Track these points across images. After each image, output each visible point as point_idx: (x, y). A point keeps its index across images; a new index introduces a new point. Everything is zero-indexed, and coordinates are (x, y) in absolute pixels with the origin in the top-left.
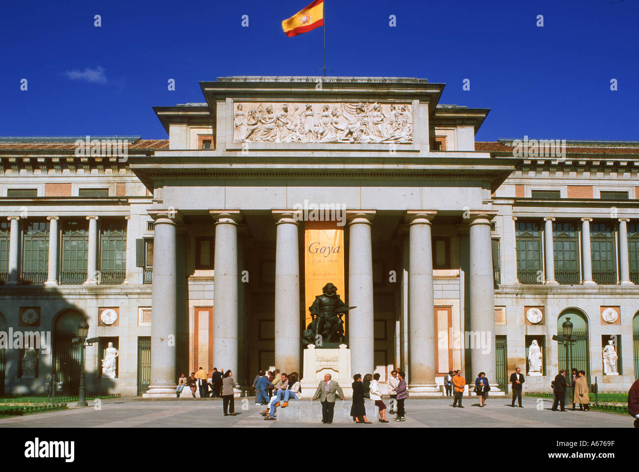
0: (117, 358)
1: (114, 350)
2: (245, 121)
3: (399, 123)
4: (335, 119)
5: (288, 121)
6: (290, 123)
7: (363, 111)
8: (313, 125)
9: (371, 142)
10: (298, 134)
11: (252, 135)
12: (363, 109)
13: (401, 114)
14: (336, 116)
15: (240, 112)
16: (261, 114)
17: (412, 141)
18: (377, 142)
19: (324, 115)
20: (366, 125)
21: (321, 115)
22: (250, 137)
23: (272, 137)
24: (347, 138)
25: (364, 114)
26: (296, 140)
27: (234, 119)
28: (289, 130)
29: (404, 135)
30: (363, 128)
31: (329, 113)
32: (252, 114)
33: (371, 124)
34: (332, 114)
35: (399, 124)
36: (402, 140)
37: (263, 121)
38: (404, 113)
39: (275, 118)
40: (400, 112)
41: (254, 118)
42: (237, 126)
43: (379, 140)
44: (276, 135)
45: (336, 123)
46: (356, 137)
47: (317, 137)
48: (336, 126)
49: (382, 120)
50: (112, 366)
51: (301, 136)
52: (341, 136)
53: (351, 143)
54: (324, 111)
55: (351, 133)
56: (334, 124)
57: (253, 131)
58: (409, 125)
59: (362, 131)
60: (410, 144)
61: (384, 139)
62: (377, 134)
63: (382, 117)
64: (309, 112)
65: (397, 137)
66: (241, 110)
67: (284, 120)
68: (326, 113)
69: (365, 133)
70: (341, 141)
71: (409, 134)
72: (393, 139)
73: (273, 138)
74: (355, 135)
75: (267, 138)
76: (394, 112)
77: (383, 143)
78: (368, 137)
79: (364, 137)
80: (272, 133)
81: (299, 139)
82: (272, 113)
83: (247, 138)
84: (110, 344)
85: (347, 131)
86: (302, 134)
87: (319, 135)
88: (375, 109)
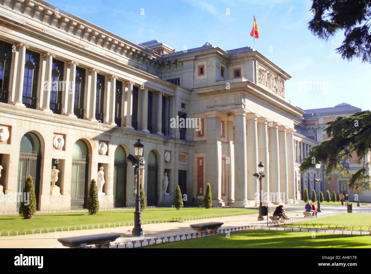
3: (282, 88)
18: (280, 95)
32: (260, 70)
36: (283, 96)
70: (275, 92)
76: (281, 83)
84: (166, 173)
87: (271, 87)
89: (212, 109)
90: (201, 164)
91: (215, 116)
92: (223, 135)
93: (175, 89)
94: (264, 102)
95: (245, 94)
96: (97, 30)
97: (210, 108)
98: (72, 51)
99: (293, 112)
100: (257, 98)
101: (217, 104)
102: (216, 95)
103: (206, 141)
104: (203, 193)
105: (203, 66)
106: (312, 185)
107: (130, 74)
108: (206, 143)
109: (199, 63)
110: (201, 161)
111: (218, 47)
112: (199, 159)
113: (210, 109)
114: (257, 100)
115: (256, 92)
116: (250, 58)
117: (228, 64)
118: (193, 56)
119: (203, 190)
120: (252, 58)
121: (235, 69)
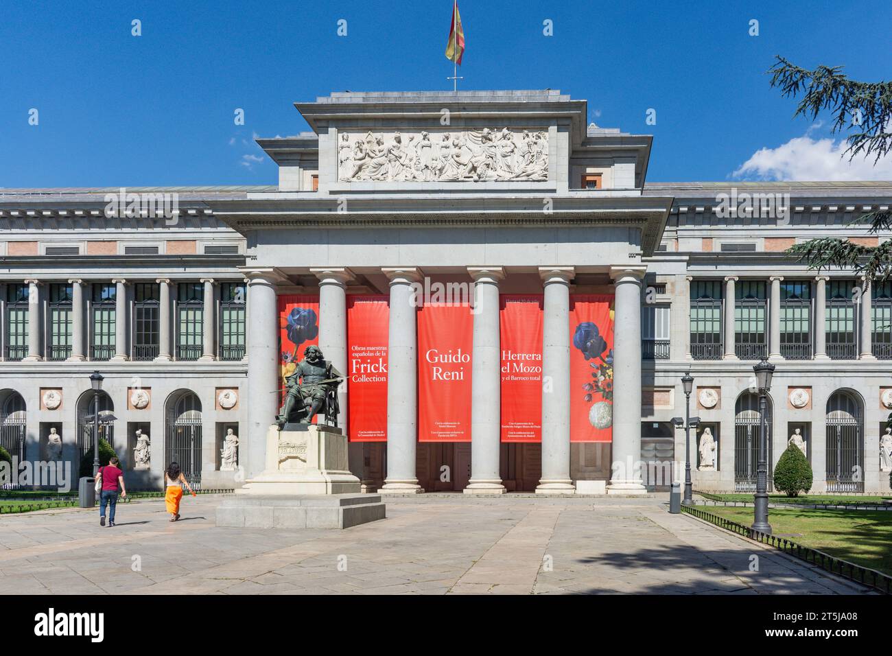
0: (237, 447)
1: (234, 438)
2: (352, 155)
3: (532, 154)
4: (457, 150)
5: (401, 154)
6: (404, 156)
7: (490, 140)
8: (430, 159)
9: (499, 180)
10: (413, 170)
11: (359, 173)
12: (489, 136)
13: (536, 143)
14: (457, 148)
15: (345, 143)
16: (369, 145)
17: (546, 177)
18: (506, 179)
19: (444, 145)
20: (492, 157)
21: (441, 145)
22: (357, 175)
23: (382, 175)
24: (470, 175)
25: (491, 143)
26: (410, 177)
27: (338, 153)
28: (403, 165)
29: (536, 169)
30: (490, 161)
31: (449, 143)
32: (359, 146)
33: (499, 156)
34: (453, 145)
35: (533, 156)
36: (534, 177)
37: (372, 155)
38: (539, 141)
39: (385, 152)
40: (534, 140)
41: (361, 150)
42: (342, 162)
43: (508, 176)
44: (387, 172)
45: (457, 156)
46: (479, 173)
47: (435, 174)
48: (457, 159)
49: (513, 151)
50: (232, 456)
51: (417, 174)
52: (463, 172)
53: (475, 181)
54: (443, 141)
55: (474, 169)
56: (455, 156)
57: (360, 168)
58: (544, 157)
59: (488, 165)
60: (545, 181)
61: (514, 175)
62: (506, 169)
63: (513, 146)
64: (426, 142)
65: (529, 172)
66: (347, 141)
67: (395, 152)
68: (446, 143)
69: (492, 169)
70: (463, 179)
71: (543, 168)
72: (524, 176)
73: (384, 176)
74: (479, 170)
75: (378, 176)
76: (527, 140)
77: (513, 181)
78: (495, 173)
79: (490, 172)
80: (383, 170)
81: (414, 177)
82: (383, 144)
83: (353, 177)
84: (230, 431)
85: (470, 166)
86: (417, 170)
87: (437, 172)
88: (504, 137)
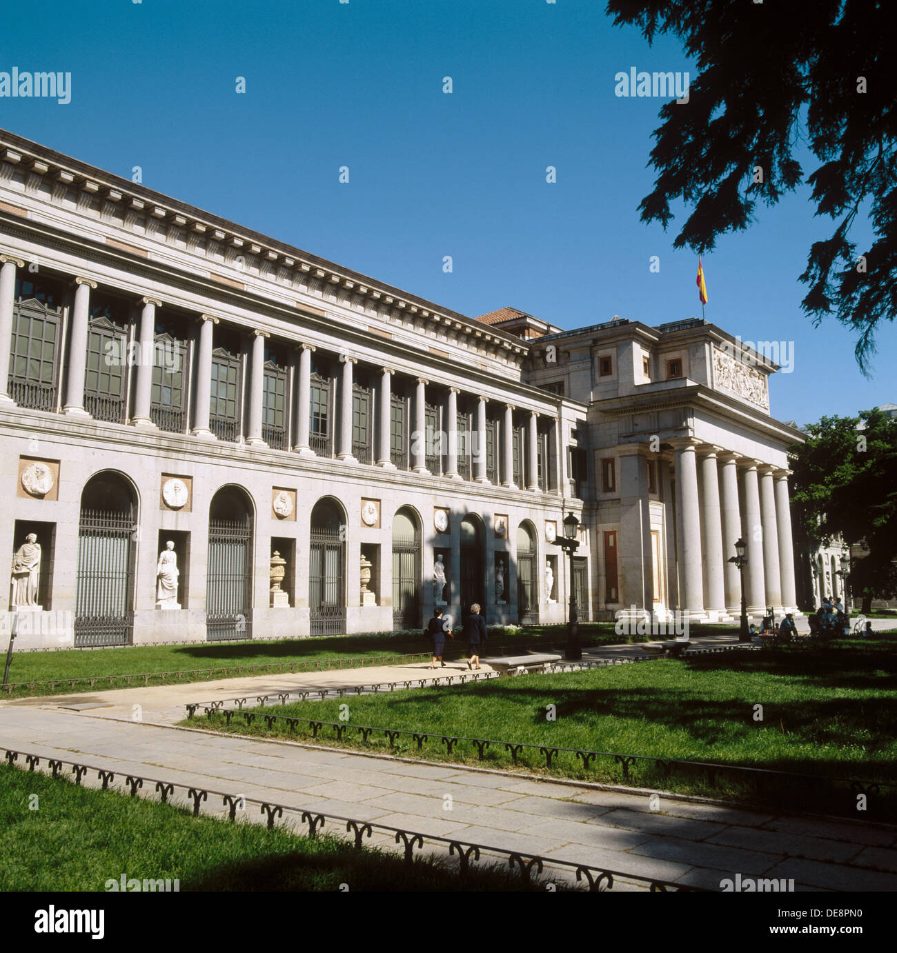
7: (751, 375)
25: (752, 378)
27: (713, 362)
36: (765, 406)
38: (763, 383)
49: (759, 386)
52: (748, 394)
63: (759, 383)
70: (748, 399)
75: (726, 385)
76: (760, 381)
80: (727, 382)
83: (718, 381)
89: (631, 439)
90: (611, 544)
91: (636, 452)
92: (651, 487)
93: (558, 405)
94: (728, 421)
95: (693, 409)
96: (415, 304)
97: (625, 437)
98: (383, 349)
99: (785, 436)
100: (715, 416)
101: (638, 429)
102: (638, 413)
103: (619, 499)
104: (617, 597)
105: (610, 358)
106: (828, 579)
107: (480, 382)
108: (619, 503)
109: (601, 353)
110: (611, 537)
111: (637, 322)
112: (607, 534)
113: (627, 440)
114: (715, 418)
115: (714, 404)
116: (698, 339)
117: (656, 350)
118: (589, 339)
119: (617, 593)
120: (703, 339)
121: (670, 361)
